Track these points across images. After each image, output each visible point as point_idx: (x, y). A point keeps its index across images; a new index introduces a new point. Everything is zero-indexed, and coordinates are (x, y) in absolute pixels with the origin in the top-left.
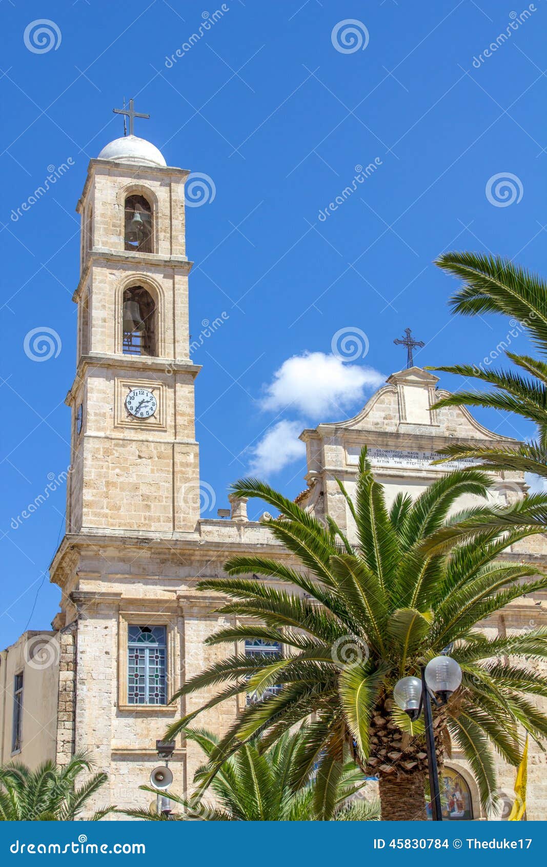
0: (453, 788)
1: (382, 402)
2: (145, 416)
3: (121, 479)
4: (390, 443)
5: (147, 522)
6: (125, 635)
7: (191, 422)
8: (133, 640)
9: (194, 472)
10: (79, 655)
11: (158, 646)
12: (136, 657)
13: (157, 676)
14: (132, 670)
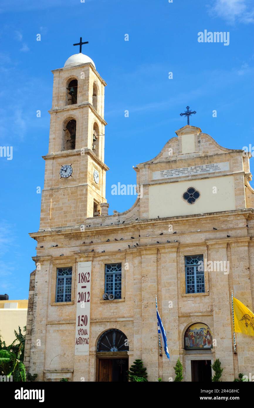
0: (206, 334)
1: (170, 147)
2: (67, 176)
4: (172, 166)
5: (66, 223)
6: (55, 273)
7: (86, 175)
8: (59, 275)
9: (85, 197)
10: (36, 284)
11: (69, 276)
12: (61, 282)
13: (68, 289)
14: (58, 288)
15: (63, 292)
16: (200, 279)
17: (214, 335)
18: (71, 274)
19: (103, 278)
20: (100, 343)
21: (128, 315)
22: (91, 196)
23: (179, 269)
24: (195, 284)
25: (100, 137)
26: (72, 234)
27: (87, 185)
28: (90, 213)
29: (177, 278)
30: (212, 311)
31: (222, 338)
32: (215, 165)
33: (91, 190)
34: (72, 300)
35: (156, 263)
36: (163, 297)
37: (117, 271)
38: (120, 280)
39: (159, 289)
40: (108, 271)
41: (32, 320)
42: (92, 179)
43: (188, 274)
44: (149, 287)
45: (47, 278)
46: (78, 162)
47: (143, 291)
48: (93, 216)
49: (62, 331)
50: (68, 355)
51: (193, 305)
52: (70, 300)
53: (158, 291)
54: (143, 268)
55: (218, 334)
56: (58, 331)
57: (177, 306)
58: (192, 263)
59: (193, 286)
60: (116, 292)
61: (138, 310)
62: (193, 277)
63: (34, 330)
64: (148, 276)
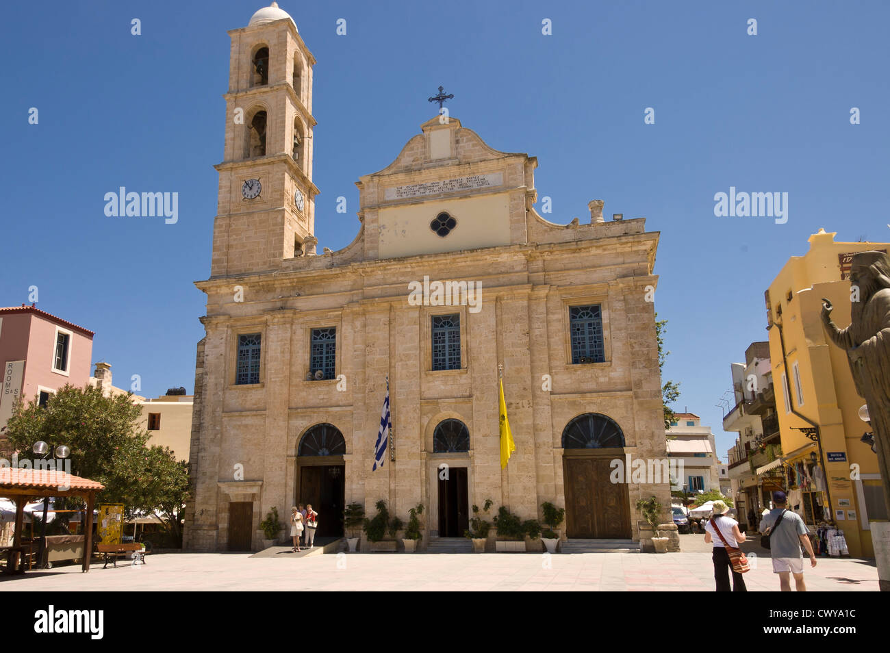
1: (412, 149)
2: (253, 196)
3: (236, 242)
4: (416, 180)
6: (235, 343)
7: (282, 195)
8: (243, 345)
9: (281, 228)
10: (205, 357)
11: (255, 347)
12: (244, 355)
13: (256, 366)
14: (240, 363)
15: (247, 370)
16: (454, 350)
17: (473, 430)
18: (259, 343)
19: (308, 349)
20: (303, 443)
21: (345, 402)
22: (290, 228)
23: (422, 335)
24: (447, 357)
25: (306, 140)
26: (260, 283)
27: (284, 210)
28: (289, 253)
29: (420, 347)
30: (471, 396)
31: (484, 436)
32: (481, 177)
33: (290, 218)
34: (261, 381)
35: (387, 327)
36: (398, 376)
37: (329, 338)
38: (334, 352)
39: (393, 364)
40: (315, 339)
41: (200, 411)
42: (292, 203)
43: (436, 342)
44: (377, 361)
45: (222, 349)
46: (271, 175)
47: (368, 367)
48: (293, 257)
49: (246, 426)
50: (254, 462)
51: (442, 387)
52: (258, 382)
53: (390, 367)
54: (368, 333)
55: (479, 430)
56: (239, 426)
57: (419, 389)
58: (442, 326)
59: (444, 360)
60: (327, 370)
61: (360, 395)
62: (444, 347)
63: (204, 425)
64: (375, 345)
